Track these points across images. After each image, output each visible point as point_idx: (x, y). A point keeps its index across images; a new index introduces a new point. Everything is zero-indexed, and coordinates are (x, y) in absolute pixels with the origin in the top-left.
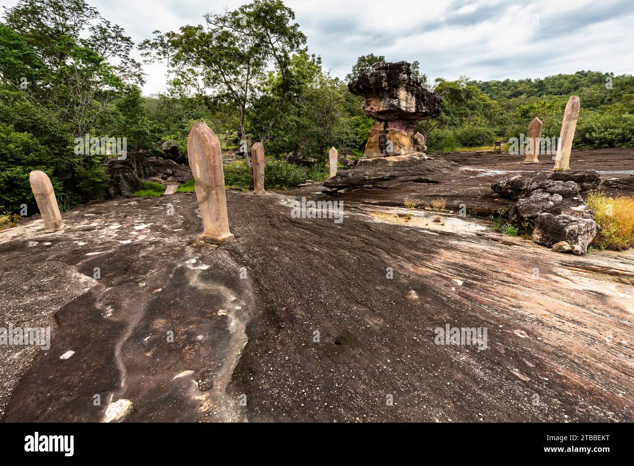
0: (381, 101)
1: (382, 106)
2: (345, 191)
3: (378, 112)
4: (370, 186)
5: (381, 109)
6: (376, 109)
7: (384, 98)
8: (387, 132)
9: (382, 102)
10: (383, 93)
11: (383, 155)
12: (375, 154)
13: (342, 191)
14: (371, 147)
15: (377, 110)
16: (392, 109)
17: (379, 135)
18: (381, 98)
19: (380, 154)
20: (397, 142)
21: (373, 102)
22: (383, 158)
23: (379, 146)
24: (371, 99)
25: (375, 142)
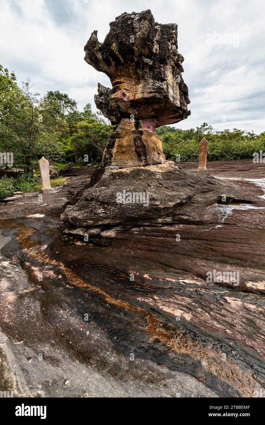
0: (137, 83)
1: (140, 91)
2: (118, 233)
3: (132, 101)
4: (169, 220)
5: (139, 96)
6: (130, 96)
7: (143, 78)
8: (141, 133)
9: (140, 86)
10: (143, 69)
11: (142, 164)
12: (130, 163)
13: (111, 233)
14: (123, 152)
15: (132, 98)
16: (158, 95)
17: (133, 136)
18: (139, 79)
19: (137, 163)
20: (155, 147)
21: (125, 85)
22: (142, 168)
23: (136, 151)
24: (122, 80)
25: (129, 146)
